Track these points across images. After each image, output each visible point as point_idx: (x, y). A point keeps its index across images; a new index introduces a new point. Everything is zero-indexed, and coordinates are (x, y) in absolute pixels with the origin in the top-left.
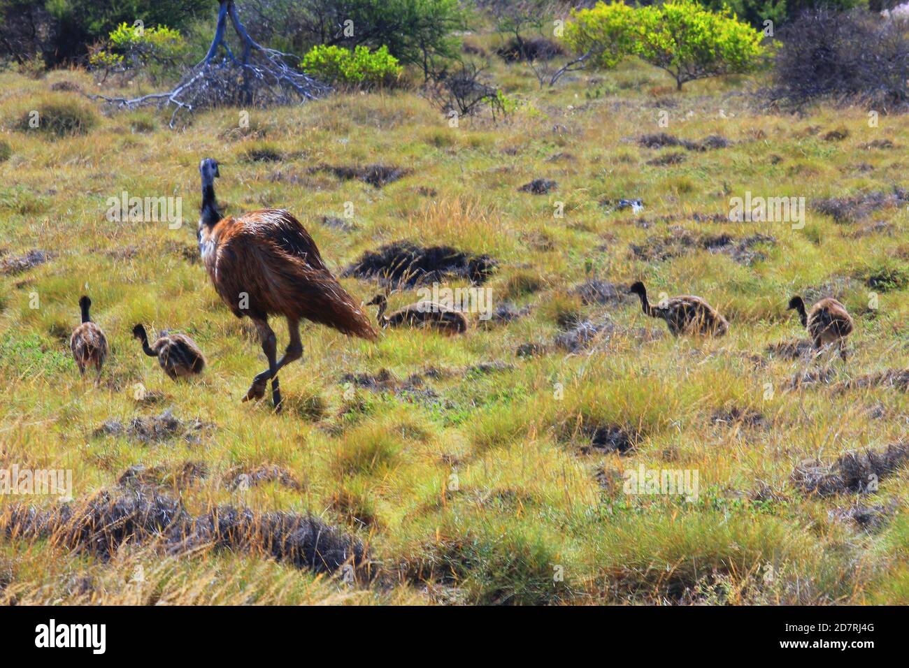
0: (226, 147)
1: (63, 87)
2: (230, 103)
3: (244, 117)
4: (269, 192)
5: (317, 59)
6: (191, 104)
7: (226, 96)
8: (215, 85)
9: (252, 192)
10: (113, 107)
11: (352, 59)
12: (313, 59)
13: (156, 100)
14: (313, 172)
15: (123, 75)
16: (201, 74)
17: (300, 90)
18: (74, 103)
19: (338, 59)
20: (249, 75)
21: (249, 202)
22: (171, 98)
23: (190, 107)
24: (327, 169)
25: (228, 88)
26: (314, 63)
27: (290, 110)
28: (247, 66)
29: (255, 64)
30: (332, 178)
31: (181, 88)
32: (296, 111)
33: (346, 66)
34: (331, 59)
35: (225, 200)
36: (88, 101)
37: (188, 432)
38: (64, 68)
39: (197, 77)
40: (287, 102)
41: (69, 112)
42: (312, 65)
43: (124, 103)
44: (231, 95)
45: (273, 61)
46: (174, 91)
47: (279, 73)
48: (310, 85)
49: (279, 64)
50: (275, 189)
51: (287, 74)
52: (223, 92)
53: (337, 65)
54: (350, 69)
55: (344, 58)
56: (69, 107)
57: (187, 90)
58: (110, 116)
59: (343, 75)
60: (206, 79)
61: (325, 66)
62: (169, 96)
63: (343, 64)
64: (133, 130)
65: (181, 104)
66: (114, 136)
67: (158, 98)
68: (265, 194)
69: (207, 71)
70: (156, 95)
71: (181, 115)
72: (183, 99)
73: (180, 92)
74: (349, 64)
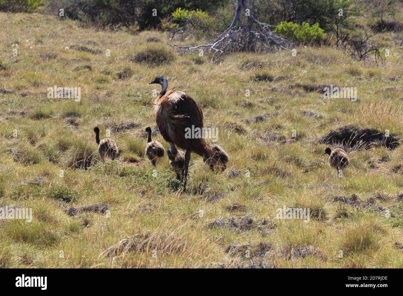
0: (243, 73)
1: (151, 40)
2: (243, 50)
3: (250, 57)
4: (271, 97)
5: (282, 29)
6: (222, 50)
7: (240, 46)
8: (234, 41)
9: (262, 97)
10: (183, 51)
11: (300, 29)
12: (280, 29)
13: (205, 48)
14: (292, 87)
15: (182, 34)
16: (228, 35)
17: (278, 44)
18: (163, 48)
19: (293, 29)
20: (253, 35)
21: (261, 102)
22: (212, 47)
23: (222, 52)
24: (299, 86)
25: (241, 43)
26: (281, 31)
27: (273, 55)
28: (251, 31)
29: (255, 30)
30: (302, 91)
31: (217, 42)
32: (277, 55)
33: (297, 33)
34: (289, 29)
35: (250, 101)
36: (170, 47)
37: (259, 226)
38: (149, 30)
39: (226, 36)
40: (272, 51)
41: (161, 53)
42: (279, 32)
43: (188, 49)
44: (243, 46)
45: (265, 29)
46: (214, 43)
47: (267, 35)
48: (283, 42)
49: (268, 30)
50: (274, 95)
51: (272, 36)
52: (238, 45)
53: (292, 32)
54: (299, 34)
55: (296, 28)
56: (161, 51)
57: (220, 43)
58: (181, 55)
59: (295, 36)
60: (230, 37)
61: (286, 32)
62: (211, 46)
63: (296, 32)
64: (193, 63)
65: (217, 50)
66: (184, 65)
67: (206, 47)
68: (269, 98)
69: (230, 33)
70: (204, 45)
71: (217, 56)
72: (218, 48)
73: (216, 44)
74: (298, 32)
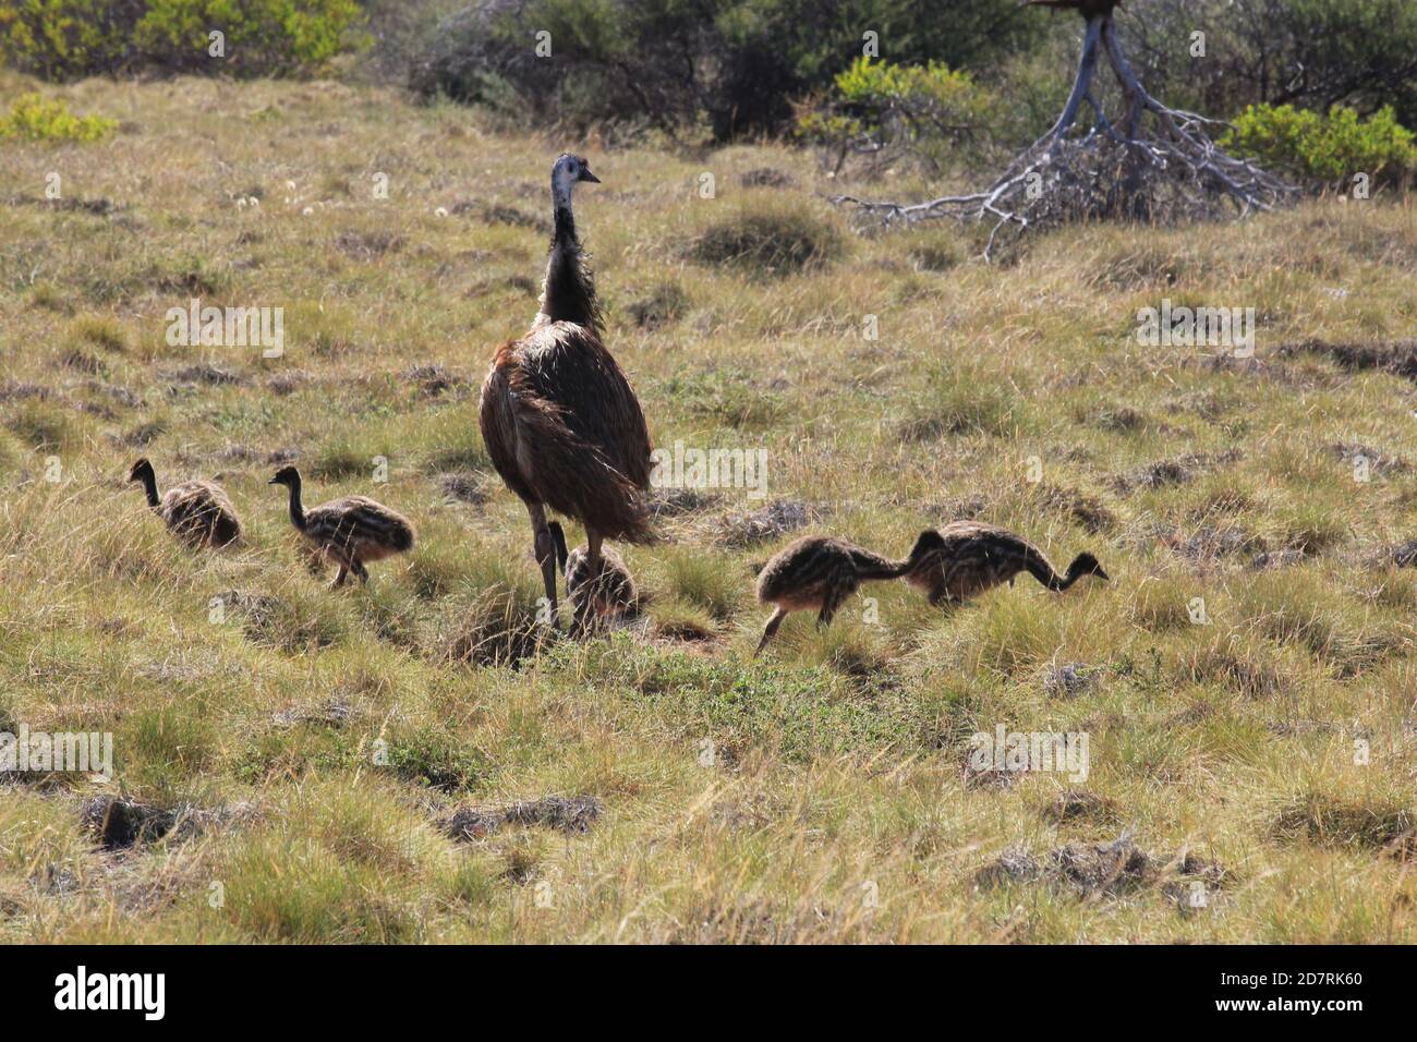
0: (1104, 303)
1: (762, 178)
2: (1104, 213)
3: (1134, 239)
4: (1210, 391)
5: (1254, 132)
6: (1026, 215)
7: (1093, 200)
8: (1071, 179)
9: (1176, 392)
10: (875, 221)
11: (1323, 131)
12: (1246, 131)
13: (959, 206)
14: (1291, 353)
15: (874, 157)
16: (1046, 157)
17: (1236, 190)
18: (803, 210)
19: (1294, 131)
20: (1141, 159)
21: (1174, 410)
22: (987, 204)
23: (1025, 222)
24: (1317, 348)
25: (1097, 187)
26: (1249, 139)
27: (1219, 231)
28: (1135, 142)
29: (1151, 139)
30: (1328, 367)
31: (1006, 185)
32: (1232, 230)
33: (1311, 146)
34: (1280, 130)
35: (1129, 407)
36: (829, 207)
37: (1166, 879)
38: (750, 141)
39: (1038, 163)
40: (1214, 216)
41: (794, 228)
42: (1243, 142)
43: (897, 212)
44: (1104, 200)
45: (1186, 134)
46: (993, 190)
47: (1196, 157)
48: (1258, 182)
49: (1198, 138)
50: (1223, 385)
51: (1214, 160)
52: (1087, 194)
53: (1293, 142)
54: (1317, 150)
55: (1306, 129)
56: (794, 219)
57: (1018, 188)
58: (871, 235)
59: (1304, 159)
60: (1054, 167)
61: (1268, 143)
62: (981, 200)
63: (1305, 142)
64: (916, 265)
65: (1006, 216)
66: (881, 274)
67: (963, 202)
68: (1204, 394)
69: (1057, 151)
70: (957, 198)
71: (1005, 237)
72: (1008, 207)
73: (1004, 192)
74: (1315, 141)
